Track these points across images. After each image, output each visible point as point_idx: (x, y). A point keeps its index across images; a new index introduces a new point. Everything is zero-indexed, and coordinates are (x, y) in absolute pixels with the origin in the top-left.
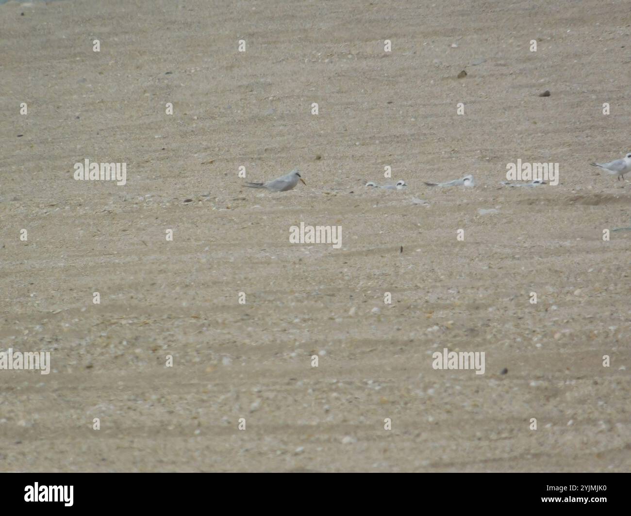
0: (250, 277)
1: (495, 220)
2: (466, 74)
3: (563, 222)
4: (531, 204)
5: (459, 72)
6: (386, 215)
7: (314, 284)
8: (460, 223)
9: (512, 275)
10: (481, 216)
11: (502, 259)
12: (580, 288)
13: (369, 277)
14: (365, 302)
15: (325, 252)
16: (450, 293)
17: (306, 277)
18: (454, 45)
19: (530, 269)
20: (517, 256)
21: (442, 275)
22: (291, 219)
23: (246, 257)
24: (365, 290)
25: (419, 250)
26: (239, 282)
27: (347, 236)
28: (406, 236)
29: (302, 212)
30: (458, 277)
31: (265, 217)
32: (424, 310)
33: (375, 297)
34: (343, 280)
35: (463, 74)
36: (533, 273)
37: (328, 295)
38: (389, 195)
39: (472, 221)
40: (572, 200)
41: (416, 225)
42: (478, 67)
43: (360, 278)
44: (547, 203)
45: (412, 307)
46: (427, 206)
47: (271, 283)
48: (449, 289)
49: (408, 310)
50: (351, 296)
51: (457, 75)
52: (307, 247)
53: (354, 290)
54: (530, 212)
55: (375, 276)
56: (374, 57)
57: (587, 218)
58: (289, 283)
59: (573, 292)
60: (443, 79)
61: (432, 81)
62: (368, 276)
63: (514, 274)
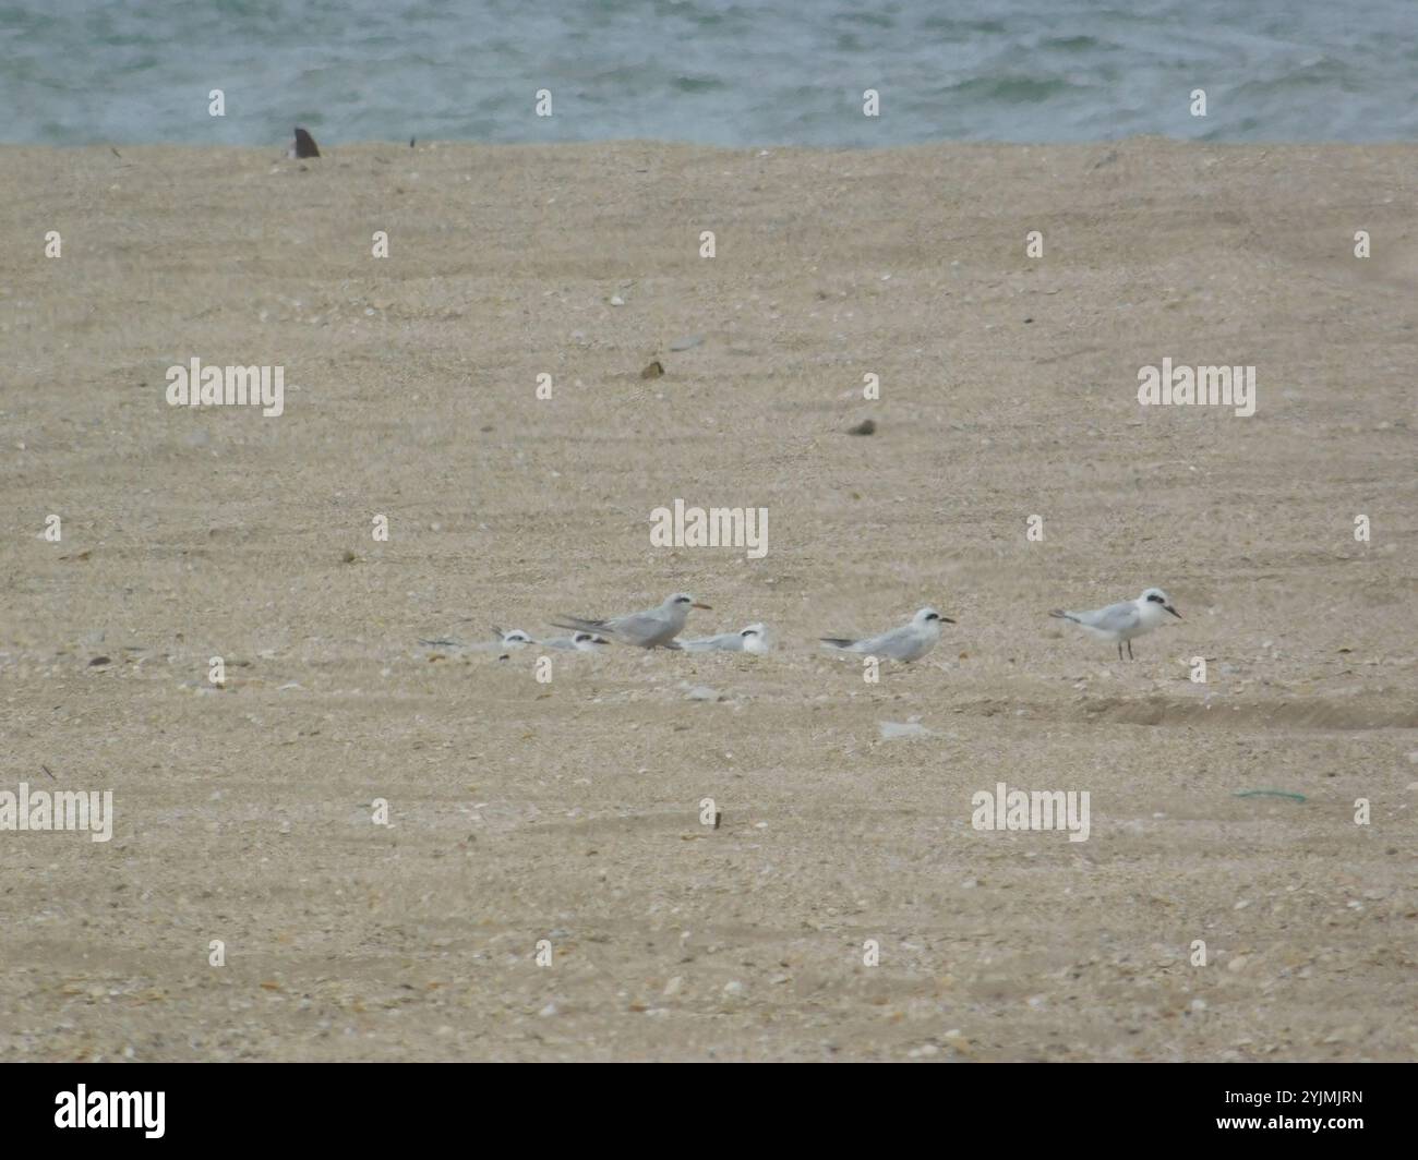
0: (369, 881)
1: (922, 754)
2: (661, 371)
3: (1091, 765)
4: (990, 715)
5: (642, 366)
6: (634, 726)
7: (533, 905)
8: (833, 755)
9: (1041, 907)
10: (888, 742)
11: (991, 859)
12: (1243, 954)
13: (674, 895)
14: (688, 960)
15: (519, 818)
16: (908, 951)
17: (513, 889)
18: (616, 300)
19: (1086, 895)
20: (1030, 854)
21: (861, 898)
22: (396, 726)
23: (320, 821)
24: (677, 929)
25: (762, 825)
26: (339, 892)
27: (559, 777)
28: (712, 785)
29: (415, 706)
30: (903, 906)
31: (329, 717)
32: (862, 994)
33: (712, 949)
34: (607, 898)
35: (656, 370)
36: (1094, 904)
37: (593, 940)
38: (599, 671)
39: (864, 752)
40: (1093, 711)
41: (720, 756)
42: (686, 356)
43: (652, 895)
44: (1031, 712)
45: (830, 984)
46: (734, 706)
47: (425, 898)
48: (903, 939)
49: (821, 992)
50: (650, 945)
51: (639, 371)
52: (472, 803)
53: (647, 927)
54: (1000, 737)
55: (691, 893)
56: (427, 317)
57: (1152, 759)
58: (469, 898)
59: (1226, 963)
60: (606, 379)
61: (578, 383)
62: (671, 892)
63: (1045, 904)
